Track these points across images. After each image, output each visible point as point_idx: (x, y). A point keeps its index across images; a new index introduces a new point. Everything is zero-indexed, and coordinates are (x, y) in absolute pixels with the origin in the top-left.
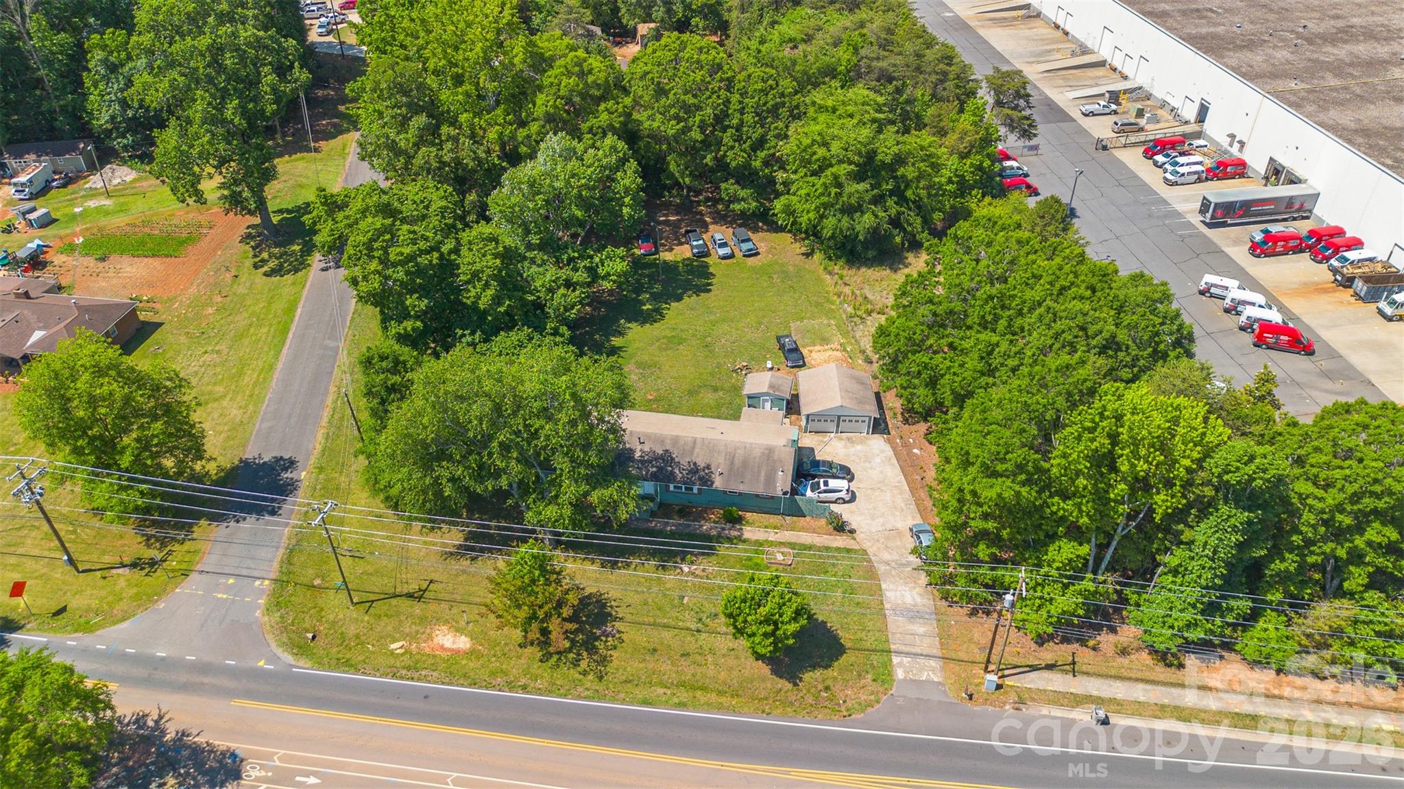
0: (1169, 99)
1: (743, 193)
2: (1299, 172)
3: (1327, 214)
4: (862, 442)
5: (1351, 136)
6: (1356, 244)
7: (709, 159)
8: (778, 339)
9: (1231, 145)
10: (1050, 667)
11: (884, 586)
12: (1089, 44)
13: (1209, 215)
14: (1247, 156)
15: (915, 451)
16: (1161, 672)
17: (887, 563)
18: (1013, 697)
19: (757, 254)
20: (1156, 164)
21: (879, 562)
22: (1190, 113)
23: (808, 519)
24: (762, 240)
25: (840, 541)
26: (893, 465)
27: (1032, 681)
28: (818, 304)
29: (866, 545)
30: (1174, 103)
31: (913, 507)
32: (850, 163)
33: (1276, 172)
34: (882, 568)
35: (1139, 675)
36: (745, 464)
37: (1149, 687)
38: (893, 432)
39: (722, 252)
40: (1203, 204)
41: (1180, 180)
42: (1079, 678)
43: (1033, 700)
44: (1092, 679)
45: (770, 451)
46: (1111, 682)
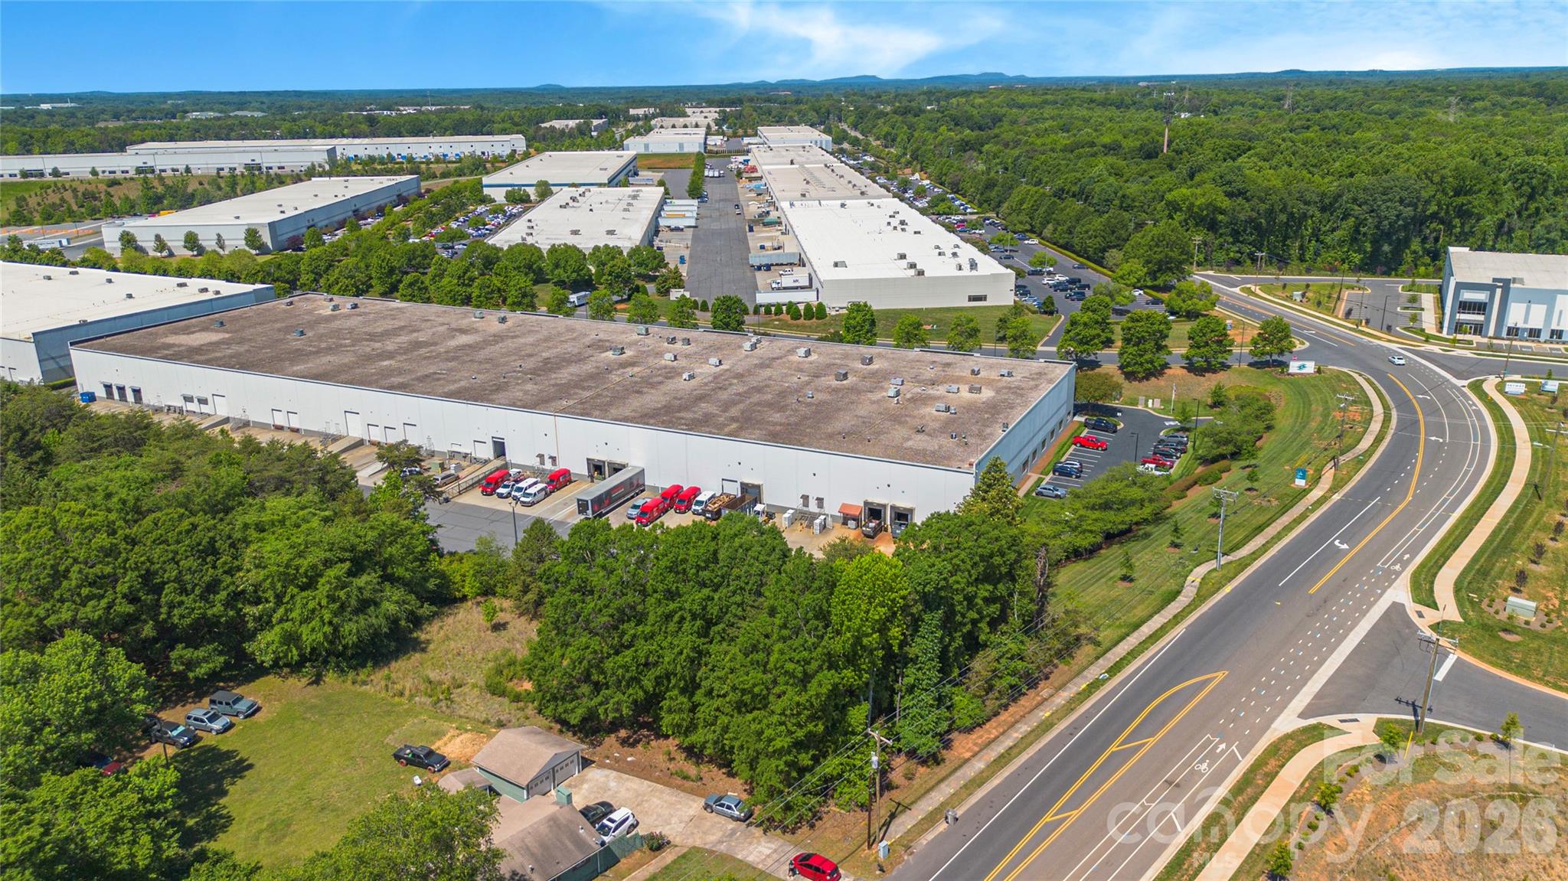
0: (456, 449)
1: (201, 653)
2: (618, 460)
3: (659, 480)
4: (583, 781)
5: (646, 418)
6: (695, 491)
7: (148, 630)
8: (397, 757)
9: (542, 463)
10: (893, 816)
11: (739, 857)
12: (332, 431)
13: (590, 512)
14: (562, 465)
15: (629, 759)
16: (941, 771)
17: (721, 842)
18: (901, 850)
19: (259, 709)
20: (501, 496)
21: (714, 846)
22: (486, 452)
23: (623, 860)
24: (251, 693)
25: (668, 857)
26: (628, 779)
27: (896, 832)
28: (389, 713)
29: (690, 842)
30: (463, 450)
31: (682, 794)
32: (342, 561)
33: (597, 468)
34: (722, 848)
35: (933, 783)
36: (543, 845)
37: (946, 782)
38: (596, 759)
39: (217, 726)
40: (579, 506)
41: (536, 499)
42: (914, 807)
43: (912, 841)
44: (919, 803)
45: (553, 820)
46: (928, 796)
